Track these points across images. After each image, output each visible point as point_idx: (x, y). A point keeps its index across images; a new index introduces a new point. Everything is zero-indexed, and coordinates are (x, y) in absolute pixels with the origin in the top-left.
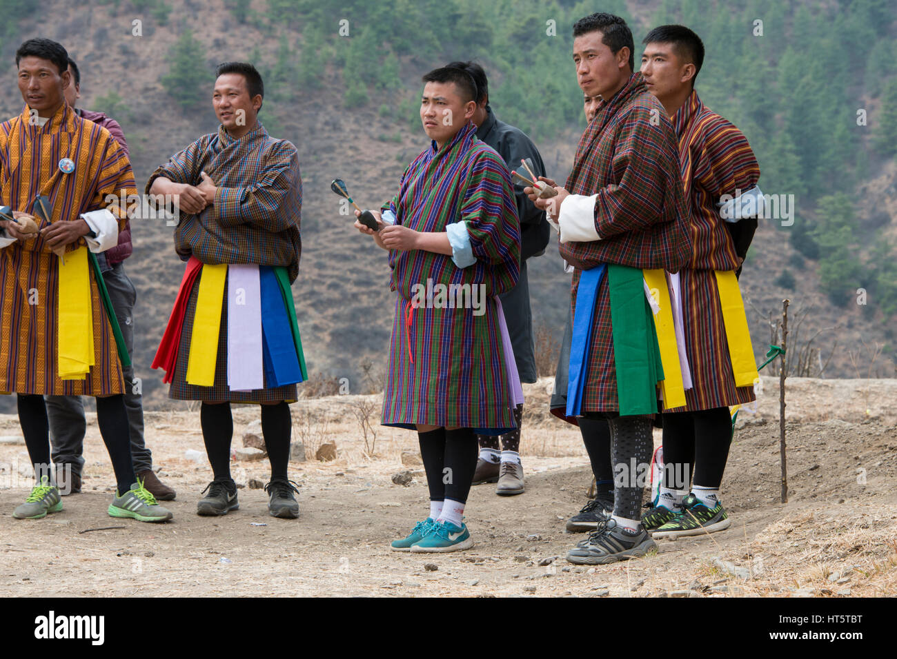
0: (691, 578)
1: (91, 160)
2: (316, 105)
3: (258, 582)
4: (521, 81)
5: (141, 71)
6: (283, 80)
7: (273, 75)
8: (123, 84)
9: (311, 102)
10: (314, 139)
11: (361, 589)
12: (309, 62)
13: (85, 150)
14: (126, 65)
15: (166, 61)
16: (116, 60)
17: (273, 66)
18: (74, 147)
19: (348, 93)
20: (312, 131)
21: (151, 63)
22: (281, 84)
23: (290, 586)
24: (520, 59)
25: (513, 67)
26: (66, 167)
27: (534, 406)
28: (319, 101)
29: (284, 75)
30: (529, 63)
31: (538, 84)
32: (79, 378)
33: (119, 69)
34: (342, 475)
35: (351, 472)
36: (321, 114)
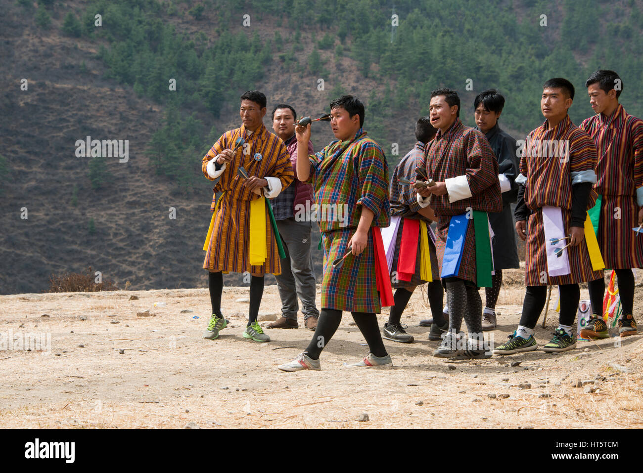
0: (596, 373)
1: (271, 155)
2: (405, 118)
3: (360, 377)
4: (515, 100)
5: (315, 105)
6: (388, 106)
7: (382, 103)
8: (306, 112)
9: (403, 117)
10: (404, 136)
11: (414, 380)
12: (401, 96)
13: (268, 150)
14: (307, 103)
15: (328, 99)
16: (302, 100)
17: (383, 99)
18: (263, 147)
19: (422, 111)
20: (403, 132)
21: (320, 101)
22: (387, 108)
23: (376, 379)
24: (515, 88)
25: (511, 93)
26: (258, 158)
27: (518, 277)
28: (407, 116)
29: (388, 103)
30: (520, 90)
31: (524, 101)
32: (260, 265)
33: (304, 105)
34: (409, 317)
35: (415, 315)
36: (408, 122)
